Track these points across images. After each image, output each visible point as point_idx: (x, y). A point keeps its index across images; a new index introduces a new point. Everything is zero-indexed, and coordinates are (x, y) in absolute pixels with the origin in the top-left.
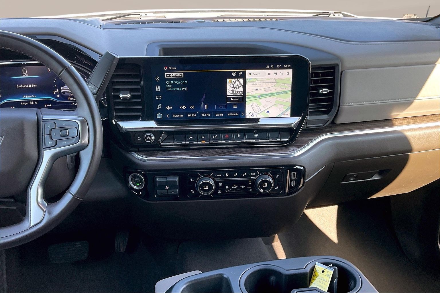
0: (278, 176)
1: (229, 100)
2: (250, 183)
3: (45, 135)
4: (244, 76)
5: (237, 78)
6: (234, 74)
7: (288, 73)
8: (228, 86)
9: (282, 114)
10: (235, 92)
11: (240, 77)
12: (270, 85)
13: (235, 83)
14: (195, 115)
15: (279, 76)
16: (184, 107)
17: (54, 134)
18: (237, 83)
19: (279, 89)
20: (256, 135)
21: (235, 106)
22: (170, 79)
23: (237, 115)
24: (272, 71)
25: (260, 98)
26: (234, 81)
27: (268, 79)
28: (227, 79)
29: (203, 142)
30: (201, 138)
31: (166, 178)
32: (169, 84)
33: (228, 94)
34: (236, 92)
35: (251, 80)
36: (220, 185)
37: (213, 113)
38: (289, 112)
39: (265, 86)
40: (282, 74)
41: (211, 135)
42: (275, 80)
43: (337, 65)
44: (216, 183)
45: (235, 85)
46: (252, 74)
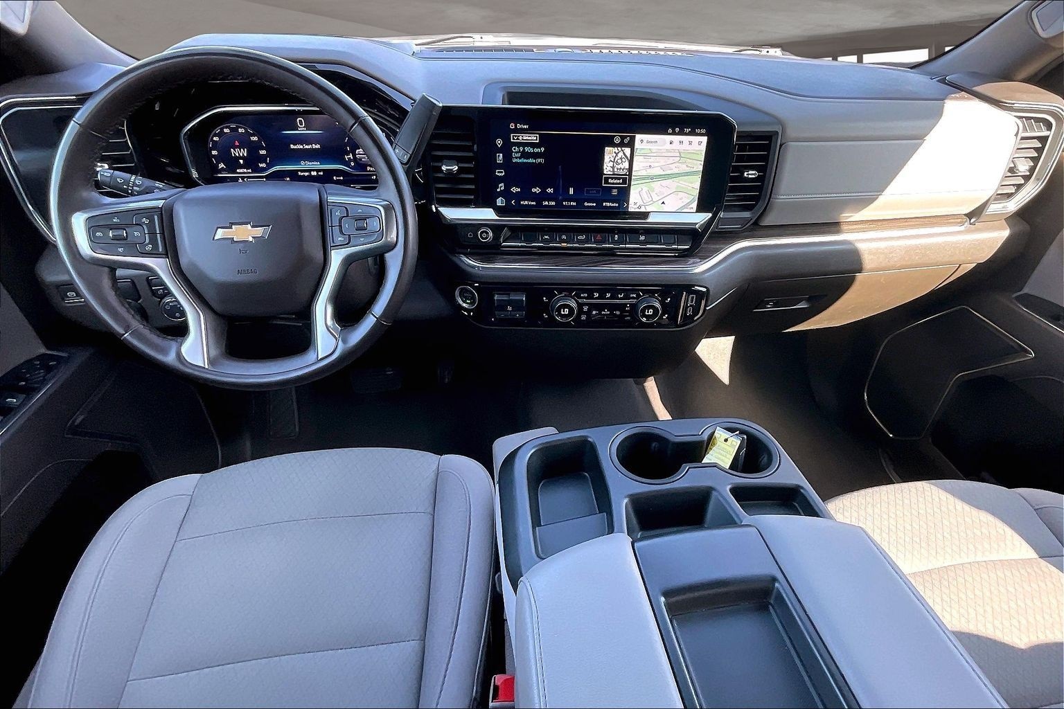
0: (669, 299)
1: (607, 182)
2: (628, 307)
3: (332, 226)
4: (631, 144)
5: (621, 147)
6: (617, 141)
7: (700, 143)
8: (606, 160)
9: (684, 207)
10: (616, 170)
11: (626, 145)
12: (671, 160)
13: (617, 154)
14: (553, 203)
15: (685, 146)
16: (536, 190)
17: (345, 226)
18: (621, 154)
19: (684, 168)
20: (642, 238)
21: (615, 192)
22: (519, 145)
23: (617, 205)
24: (676, 138)
25: (653, 180)
26: (617, 151)
27: (668, 151)
28: (606, 148)
29: (564, 245)
30: (560, 238)
31: (509, 294)
32: (517, 152)
33: (605, 172)
34: (618, 169)
35: (643, 151)
36: (585, 309)
37: (580, 202)
38: (694, 205)
39: (662, 162)
40: (690, 143)
41: (575, 234)
42: (680, 153)
43: (777, 133)
44: (580, 306)
45: (617, 158)
46: (645, 141)
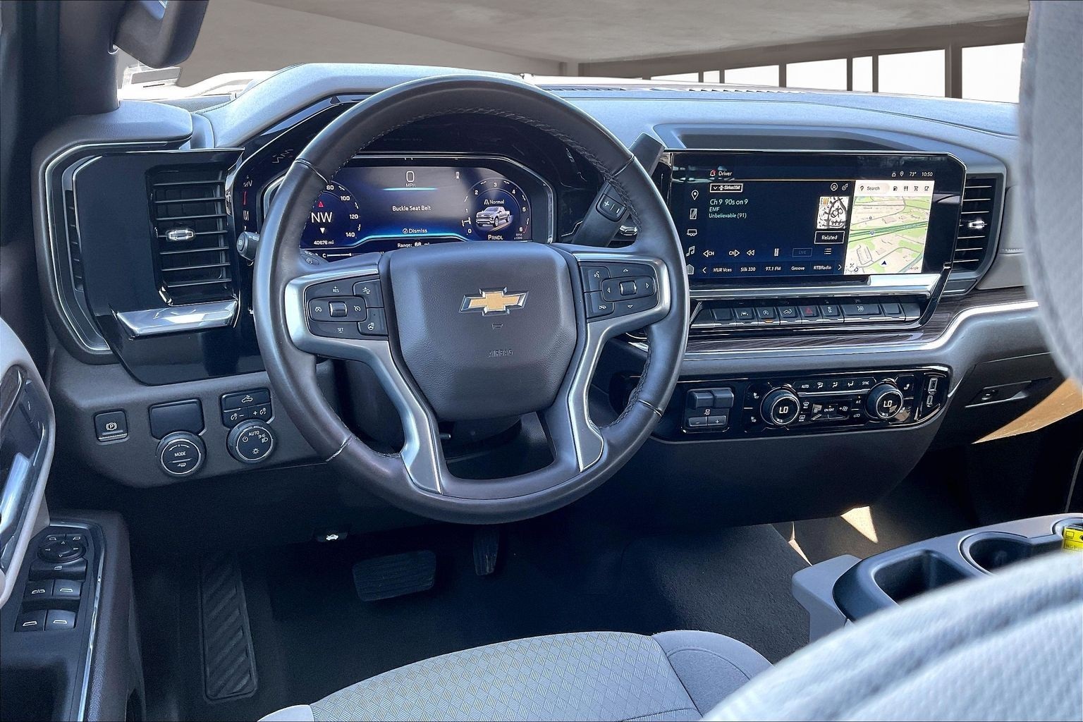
0: (908, 385)
1: (819, 239)
2: (858, 400)
4: (850, 192)
5: (839, 196)
6: (834, 188)
7: (927, 188)
8: (821, 212)
9: (907, 267)
10: (831, 224)
11: (844, 194)
12: (894, 210)
13: (833, 204)
14: (754, 269)
15: (910, 193)
16: (735, 253)
18: (837, 205)
19: (909, 219)
20: (861, 308)
21: (828, 251)
22: (718, 196)
23: (830, 268)
24: (900, 184)
25: (874, 235)
26: (833, 201)
27: (891, 198)
28: (821, 197)
29: (768, 322)
30: (762, 314)
32: (714, 206)
33: (818, 227)
34: (833, 222)
35: (863, 200)
36: (806, 405)
37: (786, 266)
38: (920, 264)
39: (884, 212)
40: (916, 188)
41: (779, 308)
42: (904, 200)
43: (1001, 175)
45: (833, 209)
46: (865, 188)
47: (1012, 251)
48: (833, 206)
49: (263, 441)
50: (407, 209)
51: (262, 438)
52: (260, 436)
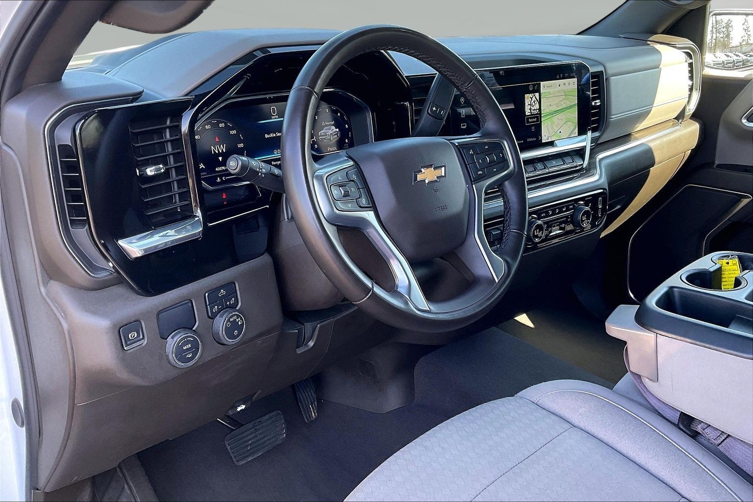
1: (528, 122)
2: (569, 218)
3: (469, 164)
4: (538, 91)
5: (534, 93)
6: (531, 88)
7: (574, 83)
8: (526, 104)
9: (570, 135)
12: (560, 99)
13: (532, 98)
15: (567, 87)
18: (534, 98)
19: (569, 104)
20: (554, 162)
21: (533, 129)
23: (535, 139)
24: (562, 82)
25: (553, 115)
27: (559, 92)
28: (526, 95)
33: (527, 114)
34: (533, 110)
35: (545, 94)
36: (545, 227)
38: (577, 130)
39: (556, 100)
40: (569, 83)
42: (565, 92)
43: (603, 72)
45: (532, 102)
46: (546, 87)
47: (614, 116)
48: (532, 100)
49: (240, 323)
50: (275, 135)
51: (239, 321)
52: (237, 320)
